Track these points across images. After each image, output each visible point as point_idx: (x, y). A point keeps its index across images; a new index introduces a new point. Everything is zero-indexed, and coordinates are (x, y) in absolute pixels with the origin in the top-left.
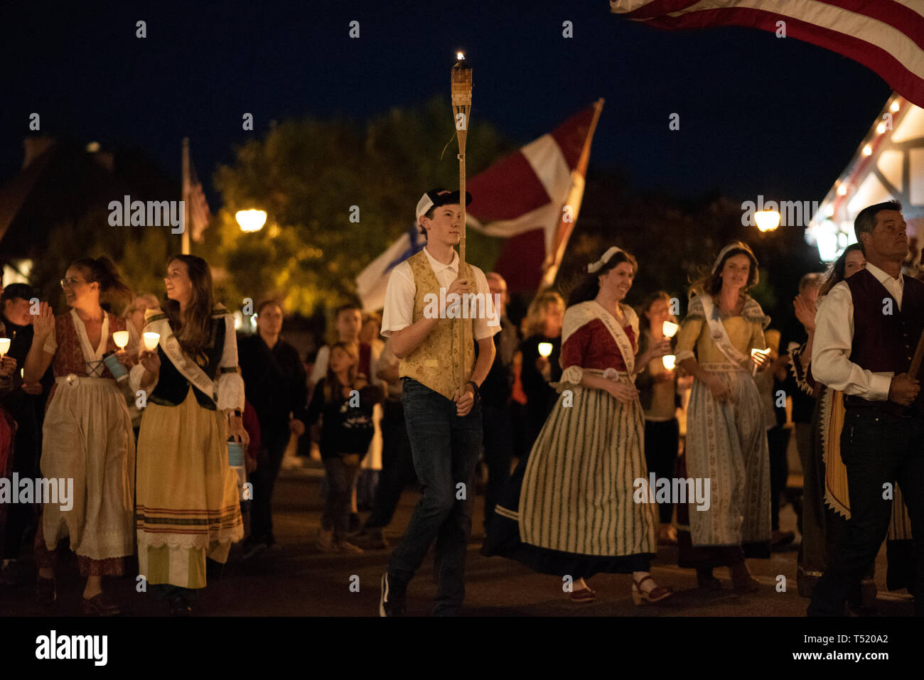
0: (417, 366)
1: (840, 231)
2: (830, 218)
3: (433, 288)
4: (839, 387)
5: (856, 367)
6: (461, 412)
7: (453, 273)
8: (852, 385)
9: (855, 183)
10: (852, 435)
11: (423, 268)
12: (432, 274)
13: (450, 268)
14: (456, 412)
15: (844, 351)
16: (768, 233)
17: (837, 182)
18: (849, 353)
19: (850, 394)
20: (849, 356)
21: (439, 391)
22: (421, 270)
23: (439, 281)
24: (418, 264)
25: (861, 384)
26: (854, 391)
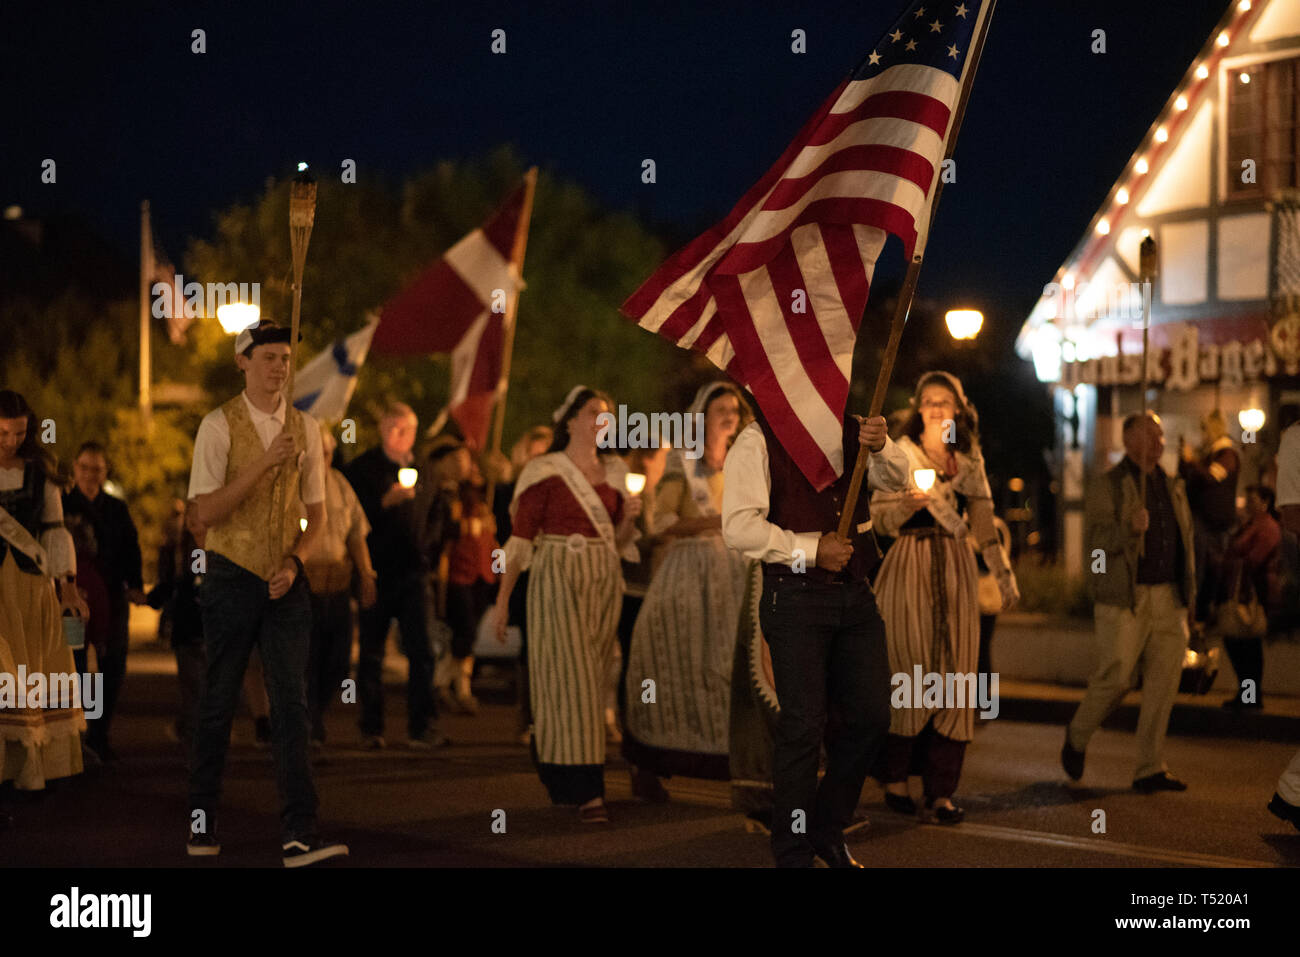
0: (226, 538)
1: (1065, 340)
2: (1051, 321)
3: (252, 442)
4: (757, 555)
5: (776, 529)
6: (275, 592)
7: (277, 424)
8: (772, 551)
9: (1086, 272)
10: (774, 603)
11: (240, 418)
12: (251, 425)
13: (273, 418)
14: (269, 595)
15: (760, 511)
16: (965, 342)
17: (1061, 271)
18: (766, 513)
19: (771, 561)
20: (766, 515)
21: (250, 569)
22: (238, 420)
23: (259, 435)
24: (234, 413)
25: (783, 550)
26: (776, 559)
